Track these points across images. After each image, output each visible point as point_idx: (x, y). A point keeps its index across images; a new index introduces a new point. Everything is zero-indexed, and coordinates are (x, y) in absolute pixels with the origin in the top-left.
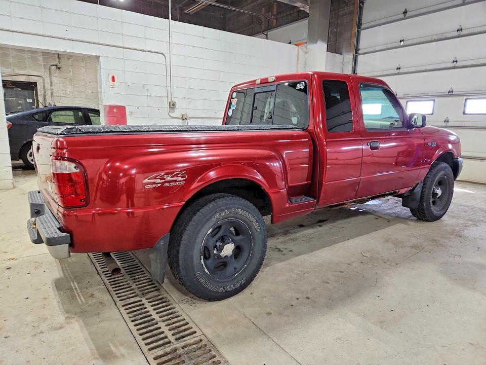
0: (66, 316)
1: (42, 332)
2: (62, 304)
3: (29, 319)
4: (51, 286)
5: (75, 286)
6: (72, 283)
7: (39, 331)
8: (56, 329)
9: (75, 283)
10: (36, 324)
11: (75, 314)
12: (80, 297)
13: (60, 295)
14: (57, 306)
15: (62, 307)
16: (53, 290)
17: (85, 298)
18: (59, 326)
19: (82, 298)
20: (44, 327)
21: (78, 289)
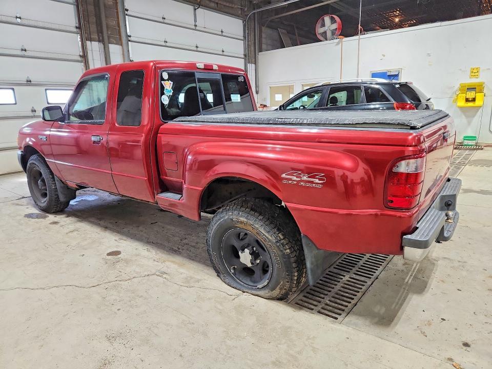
0: (435, 262)
1: (459, 261)
2: (432, 270)
3: (464, 273)
4: (431, 289)
5: (410, 278)
6: (410, 282)
7: (461, 263)
8: (449, 259)
9: (406, 280)
10: (461, 268)
11: (429, 260)
12: (415, 268)
13: (428, 277)
14: (437, 271)
15: (435, 269)
16: (430, 285)
17: (413, 265)
18: (445, 260)
19: (414, 267)
20: (456, 264)
21: (410, 274)
